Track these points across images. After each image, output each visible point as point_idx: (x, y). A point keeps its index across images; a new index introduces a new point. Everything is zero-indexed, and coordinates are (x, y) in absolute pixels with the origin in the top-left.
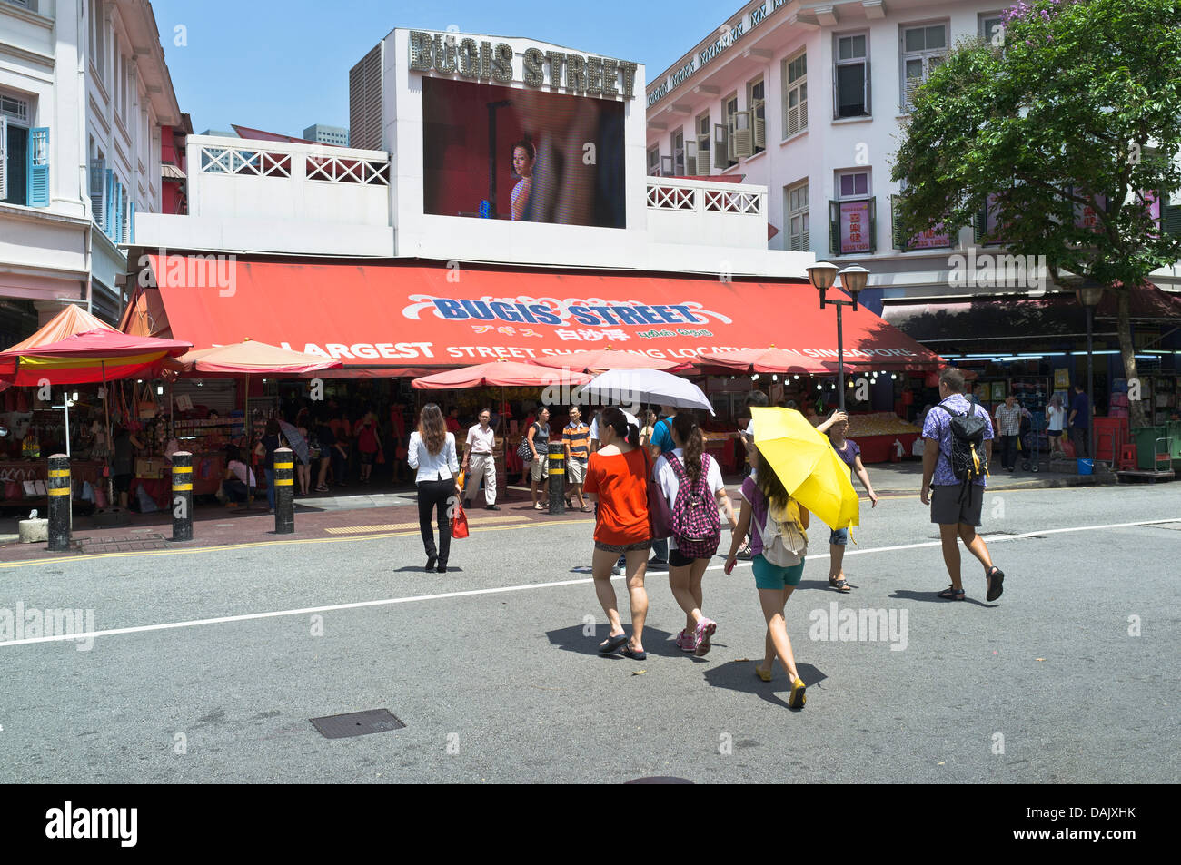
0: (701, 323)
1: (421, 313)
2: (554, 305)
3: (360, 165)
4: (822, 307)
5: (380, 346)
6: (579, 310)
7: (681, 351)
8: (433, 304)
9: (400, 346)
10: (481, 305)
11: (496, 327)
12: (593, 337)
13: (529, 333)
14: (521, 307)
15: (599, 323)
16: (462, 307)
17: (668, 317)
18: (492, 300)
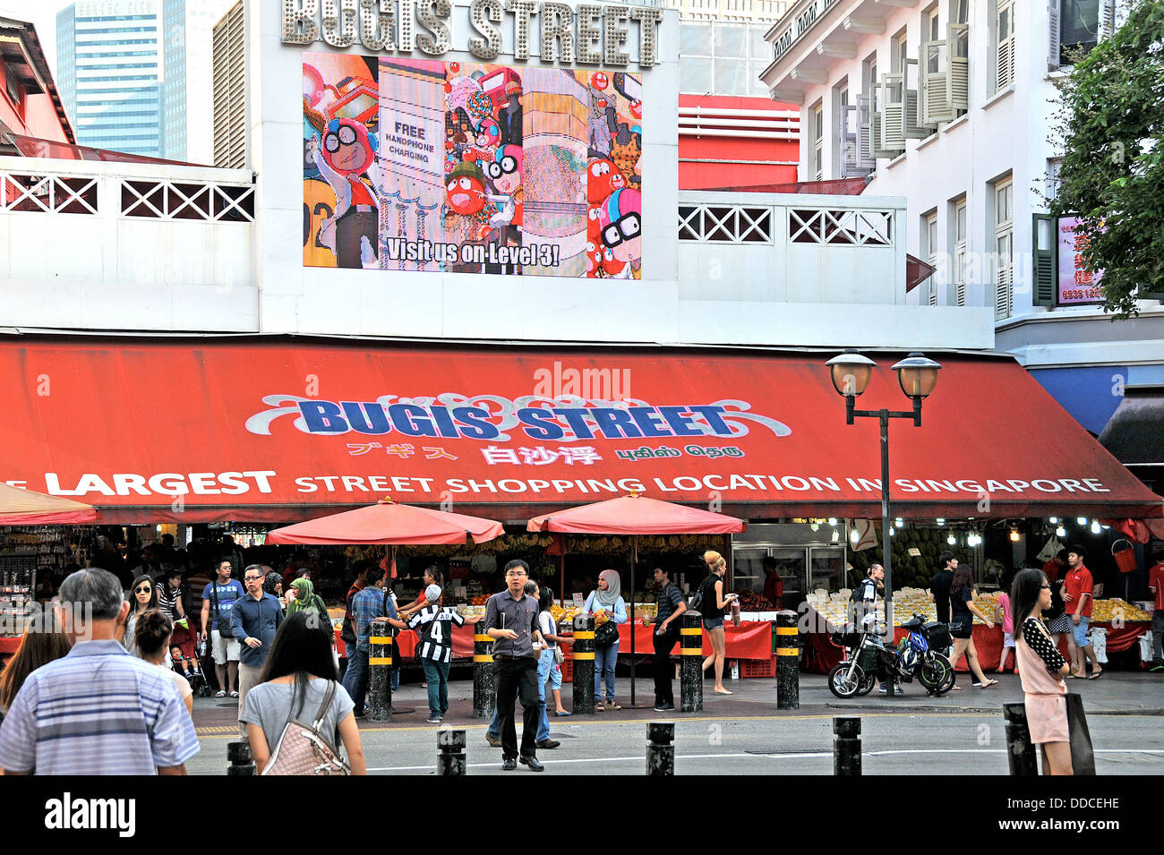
0: (735, 435)
1: (272, 425)
2: (495, 407)
3: (207, 192)
4: (850, 421)
5: (195, 479)
6: (535, 416)
7: (676, 482)
8: (298, 409)
9: (224, 478)
10: (375, 411)
11: (386, 444)
12: (540, 459)
13: (438, 453)
14: (439, 411)
15: (561, 434)
16: (343, 415)
17: (680, 426)
18: (397, 400)
